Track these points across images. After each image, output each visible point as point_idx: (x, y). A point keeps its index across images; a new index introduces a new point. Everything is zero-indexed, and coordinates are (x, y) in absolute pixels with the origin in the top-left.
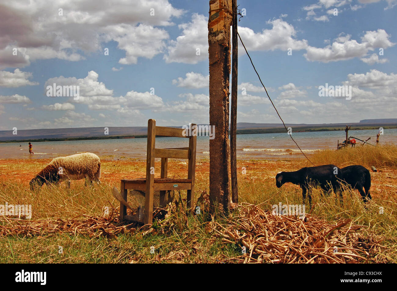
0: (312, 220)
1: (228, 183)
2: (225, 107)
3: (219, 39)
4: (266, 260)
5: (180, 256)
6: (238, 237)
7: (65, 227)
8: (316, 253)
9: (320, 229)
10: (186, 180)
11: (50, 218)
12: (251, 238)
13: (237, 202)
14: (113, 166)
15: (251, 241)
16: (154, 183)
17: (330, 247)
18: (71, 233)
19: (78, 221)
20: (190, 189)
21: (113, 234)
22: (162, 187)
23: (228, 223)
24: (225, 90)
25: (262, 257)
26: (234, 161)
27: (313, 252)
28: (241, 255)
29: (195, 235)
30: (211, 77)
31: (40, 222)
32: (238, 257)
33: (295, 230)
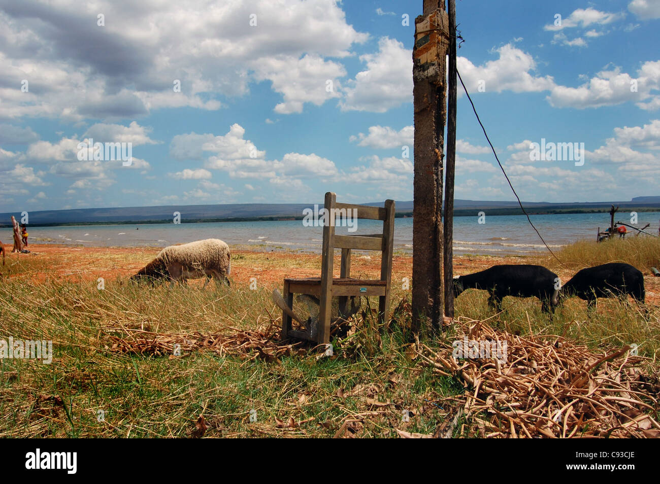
0: (567, 347)
1: (440, 287)
2: (437, 175)
3: (429, 75)
4: (499, 403)
5: (371, 391)
6: (456, 368)
7: (205, 343)
8: (575, 395)
9: (580, 360)
10: (378, 281)
11: (183, 330)
12: (475, 369)
13: (452, 316)
14: (265, 260)
15: (476, 374)
16: (333, 284)
17: (596, 388)
18: (215, 353)
19: (223, 336)
20: (384, 295)
21: (275, 357)
22: (343, 291)
23: (439, 346)
24: (437, 150)
25: (494, 398)
26: (448, 256)
27: (571, 394)
28: (460, 394)
29: (392, 363)
30: (417, 131)
31: (171, 336)
32: (456, 396)
33: (541, 361)
